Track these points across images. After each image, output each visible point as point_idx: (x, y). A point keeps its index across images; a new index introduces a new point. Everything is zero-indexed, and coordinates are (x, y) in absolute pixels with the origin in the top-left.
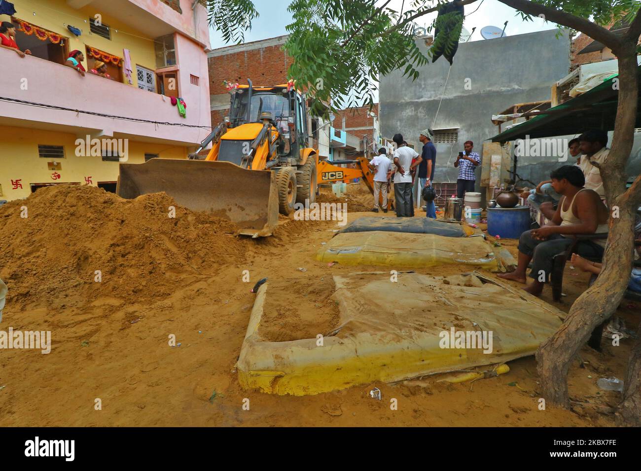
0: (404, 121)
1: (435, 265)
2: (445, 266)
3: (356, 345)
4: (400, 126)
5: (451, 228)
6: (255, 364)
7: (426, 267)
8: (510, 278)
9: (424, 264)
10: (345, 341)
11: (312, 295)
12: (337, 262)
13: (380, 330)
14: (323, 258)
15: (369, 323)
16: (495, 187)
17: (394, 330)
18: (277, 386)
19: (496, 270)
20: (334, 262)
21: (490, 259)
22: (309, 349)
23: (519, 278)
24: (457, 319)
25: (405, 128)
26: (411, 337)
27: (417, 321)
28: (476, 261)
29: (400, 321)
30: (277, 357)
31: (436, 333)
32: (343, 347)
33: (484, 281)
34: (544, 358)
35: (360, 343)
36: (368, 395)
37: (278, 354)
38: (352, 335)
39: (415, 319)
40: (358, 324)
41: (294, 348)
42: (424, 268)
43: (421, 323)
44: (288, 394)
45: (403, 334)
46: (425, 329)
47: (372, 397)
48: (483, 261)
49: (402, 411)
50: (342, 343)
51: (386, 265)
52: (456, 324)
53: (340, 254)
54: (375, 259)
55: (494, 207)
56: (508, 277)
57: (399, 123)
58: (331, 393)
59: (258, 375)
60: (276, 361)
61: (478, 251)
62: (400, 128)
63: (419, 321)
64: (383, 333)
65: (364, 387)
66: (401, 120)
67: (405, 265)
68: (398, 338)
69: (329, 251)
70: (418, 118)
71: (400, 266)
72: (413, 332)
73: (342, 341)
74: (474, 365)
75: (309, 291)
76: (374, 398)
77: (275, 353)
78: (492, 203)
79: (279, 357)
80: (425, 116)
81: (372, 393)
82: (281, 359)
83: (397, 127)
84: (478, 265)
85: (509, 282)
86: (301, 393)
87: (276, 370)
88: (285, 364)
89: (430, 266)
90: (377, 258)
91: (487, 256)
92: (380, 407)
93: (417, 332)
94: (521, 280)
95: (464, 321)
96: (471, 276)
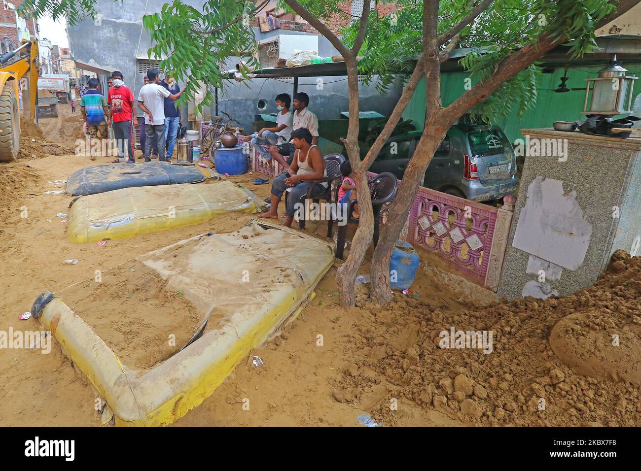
0: (102, 43)
1: (211, 218)
2: (219, 217)
3: (235, 329)
4: (97, 48)
5: (190, 171)
6: (152, 403)
7: (204, 221)
8: (267, 216)
9: (202, 220)
10: (225, 329)
11: (136, 293)
12: (109, 239)
13: (243, 305)
14: (88, 238)
15: (232, 303)
16: (202, 122)
17: (251, 300)
18: (179, 410)
19: (255, 212)
20: (104, 240)
21: (250, 203)
22: (199, 355)
23: (274, 216)
24: (282, 271)
25: (104, 51)
26: (266, 301)
27: (259, 284)
28: (240, 207)
29: (250, 290)
30: (172, 381)
31: (278, 289)
32: (226, 336)
33: (266, 228)
34: (343, 280)
35: (237, 325)
36: (253, 366)
37: (172, 378)
38: (228, 321)
39: (257, 282)
40: (223, 308)
41: (185, 362)
42: (202, 223)
43: (264, 285)
44: (190, 410)
45: (260, 300)
46: (269, 289)
47: (257, 365)
48: (245, 206)
49: (282, 363)
50: (223, 333)
51: (166, 229)
52: (285, 275)
53: (109, 228)
54: (154, 225)
55: (220, 148)
56: (266, 216)
57: (95, 45)
58: (223, 384)
59: (158, 413)
60: (172, 386)
61: (238, 197)
62: (97, 51)
63: (262, 283)
64: (246, 307)
65: (246, 360)
66: (98, 41)
67: (185, 224)
68: (259, 306)
69: (93, 227)
70: (118, 42)
71: (181, 227)
72: (265, 296)
73: (222, 331)
74: (301, 301)
75: (131, 291)
76: (259, 366)
77: (168, 379)
78: (218, 144)
79: (175, 380)
80: (126, 40)
81: (255, 362)
82: (176, 381)
83: (94, 49)
84: (242, 210)
85: (268, 219)
86: (200, 401)
87: (175, 395)
88: (182, 384)
89: (207, 220)
90: (156, 224)
91: (247, 201)
92: (266, 371)
93: (267, 294)
94: (275, 217)
95: (288, 271)
96: (254, 225)
